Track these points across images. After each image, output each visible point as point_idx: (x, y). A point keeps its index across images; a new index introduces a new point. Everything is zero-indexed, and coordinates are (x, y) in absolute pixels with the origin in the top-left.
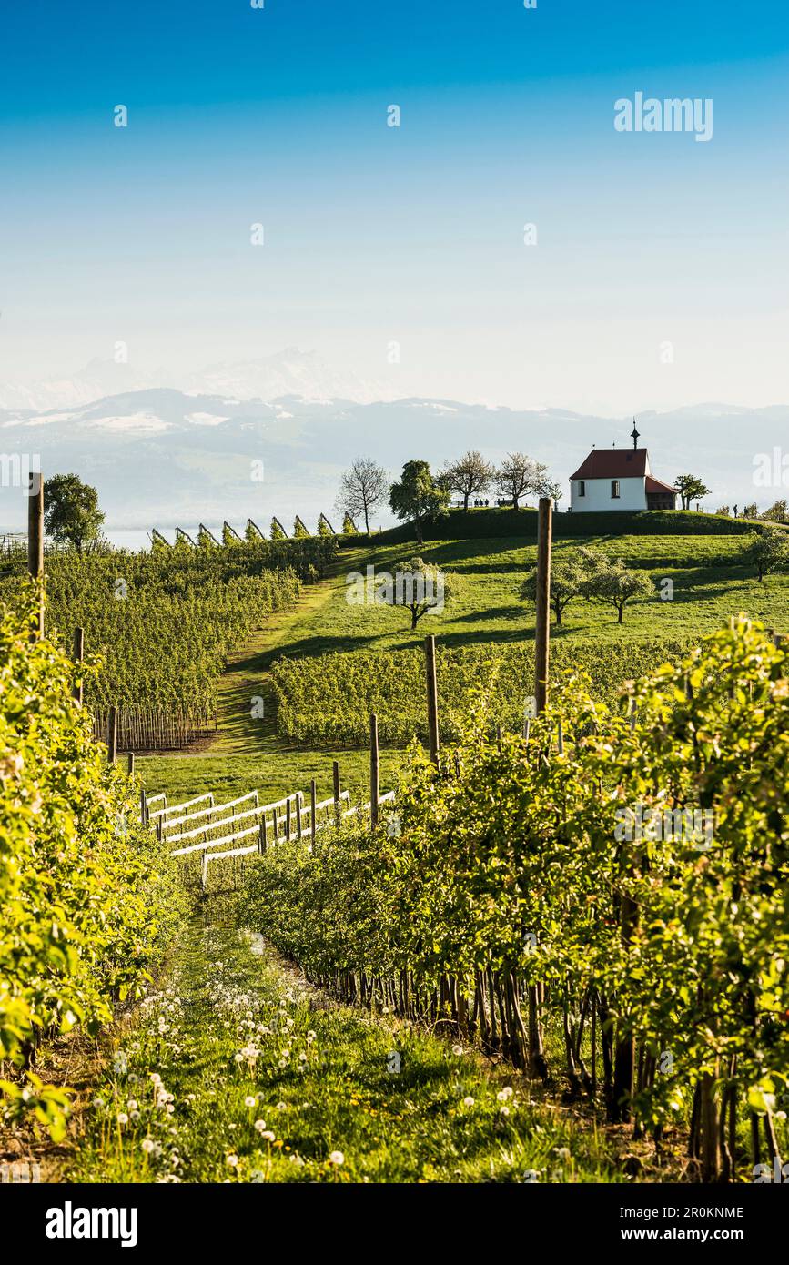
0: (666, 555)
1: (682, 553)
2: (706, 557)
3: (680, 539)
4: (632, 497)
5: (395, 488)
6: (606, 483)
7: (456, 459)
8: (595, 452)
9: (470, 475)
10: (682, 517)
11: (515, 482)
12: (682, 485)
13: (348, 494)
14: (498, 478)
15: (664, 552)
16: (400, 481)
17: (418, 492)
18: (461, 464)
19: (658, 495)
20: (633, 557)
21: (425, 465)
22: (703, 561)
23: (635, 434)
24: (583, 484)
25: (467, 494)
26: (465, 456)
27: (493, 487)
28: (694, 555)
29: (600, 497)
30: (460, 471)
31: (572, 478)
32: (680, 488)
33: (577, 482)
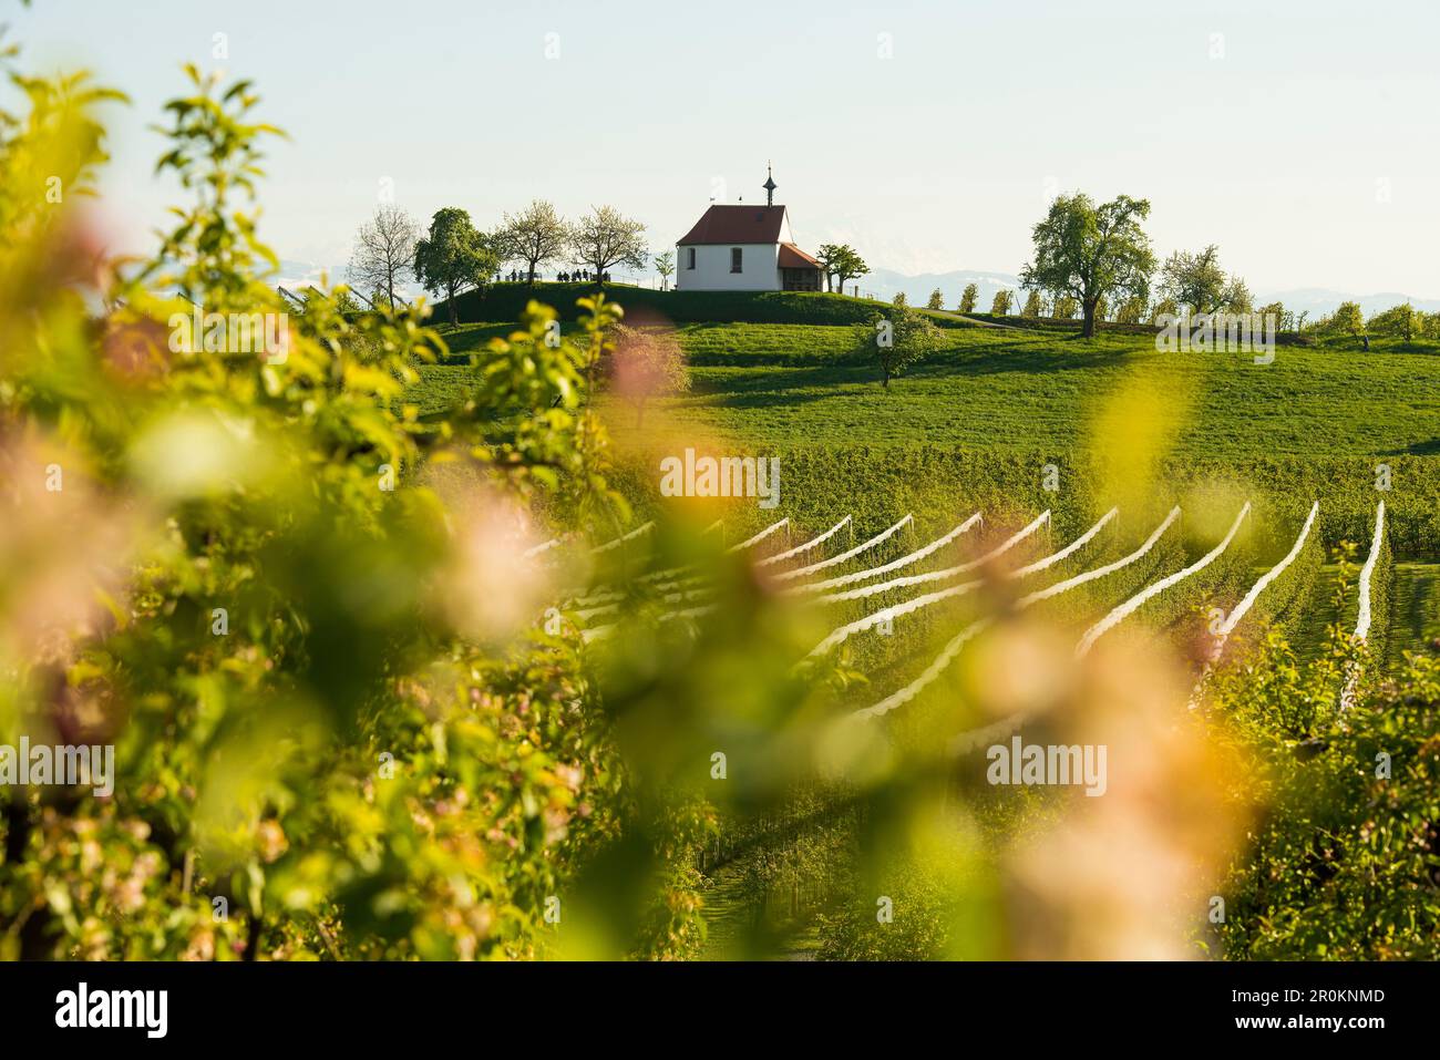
0: (777, 348)
1: (800, 348)
2: (831, 354)
3: (808, 331)
4: (759, 271)
5: (422, 246)
6: (725, 252)
7: (520, 212)
8: (714, 208)
9: (536, 235)
10: (823, 301)
11: (599, 247)
12: (828, 257)
13: (369, 254)
14: (577, 240)
15: (776, 345)
16: (428, 237)
17: (449, 251)
18: (525, 219)
19: (798, 271)
20: (731, 350)
21: (462, 214)
22: (826, 359)
23: (770, 186)
24: (693, 251)
25: (534, 261)
26: (530, 207)
27: (568, 251)
28: (816, 351)
29: (715, 272)
30: (524, 229)
31: (680, 244)
32: (825, 261)
33: (686, 248)
